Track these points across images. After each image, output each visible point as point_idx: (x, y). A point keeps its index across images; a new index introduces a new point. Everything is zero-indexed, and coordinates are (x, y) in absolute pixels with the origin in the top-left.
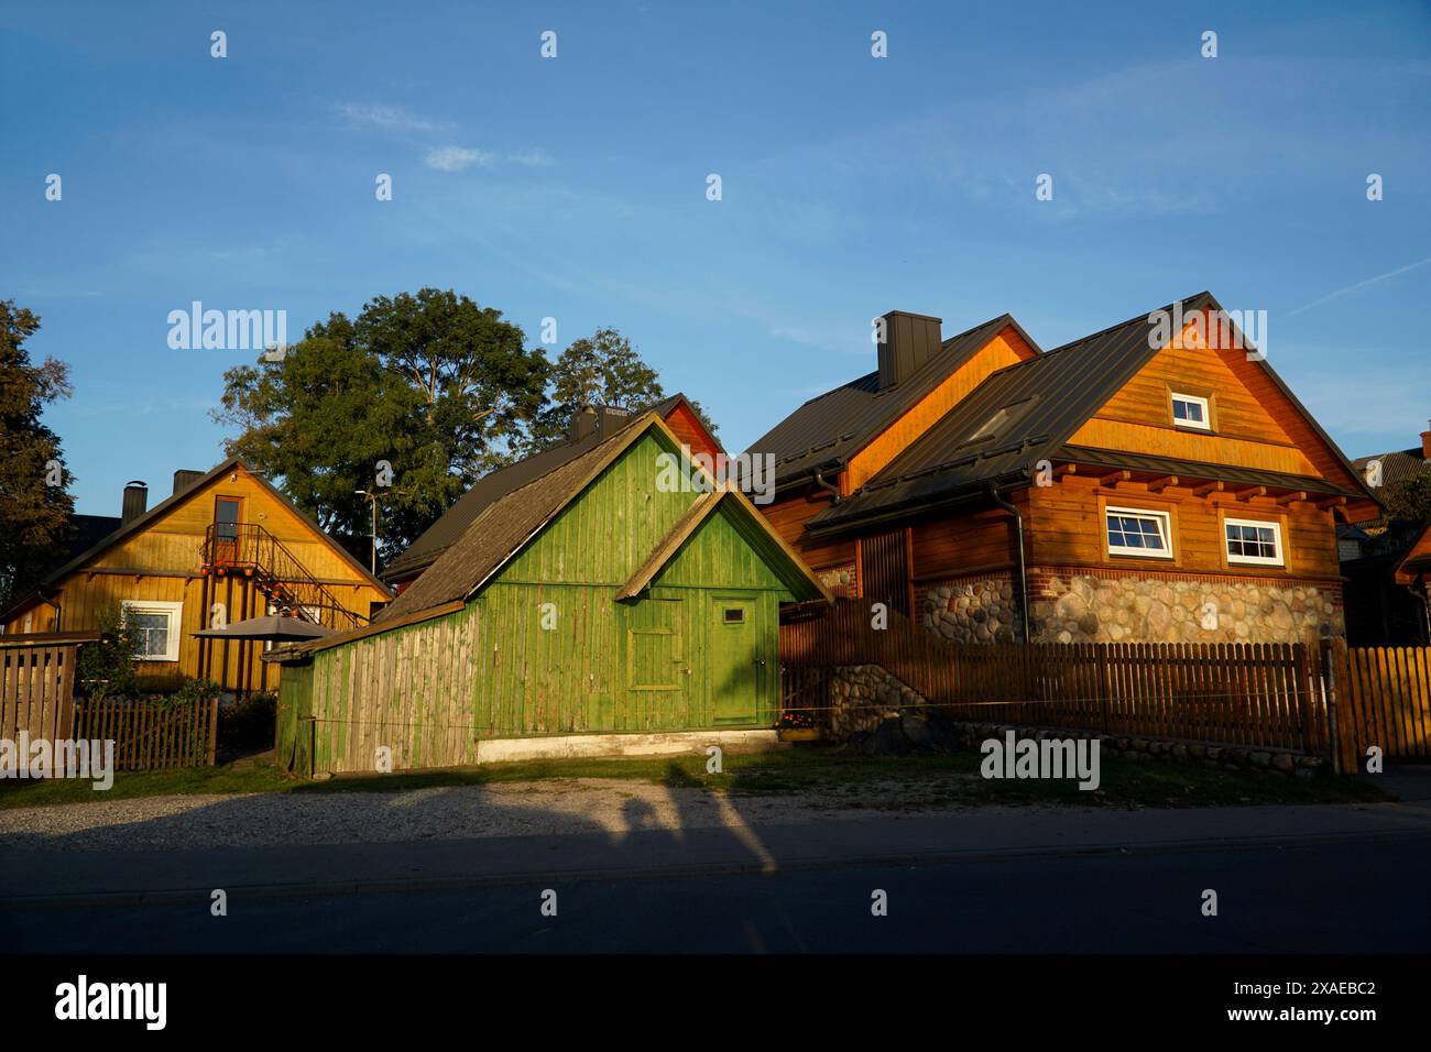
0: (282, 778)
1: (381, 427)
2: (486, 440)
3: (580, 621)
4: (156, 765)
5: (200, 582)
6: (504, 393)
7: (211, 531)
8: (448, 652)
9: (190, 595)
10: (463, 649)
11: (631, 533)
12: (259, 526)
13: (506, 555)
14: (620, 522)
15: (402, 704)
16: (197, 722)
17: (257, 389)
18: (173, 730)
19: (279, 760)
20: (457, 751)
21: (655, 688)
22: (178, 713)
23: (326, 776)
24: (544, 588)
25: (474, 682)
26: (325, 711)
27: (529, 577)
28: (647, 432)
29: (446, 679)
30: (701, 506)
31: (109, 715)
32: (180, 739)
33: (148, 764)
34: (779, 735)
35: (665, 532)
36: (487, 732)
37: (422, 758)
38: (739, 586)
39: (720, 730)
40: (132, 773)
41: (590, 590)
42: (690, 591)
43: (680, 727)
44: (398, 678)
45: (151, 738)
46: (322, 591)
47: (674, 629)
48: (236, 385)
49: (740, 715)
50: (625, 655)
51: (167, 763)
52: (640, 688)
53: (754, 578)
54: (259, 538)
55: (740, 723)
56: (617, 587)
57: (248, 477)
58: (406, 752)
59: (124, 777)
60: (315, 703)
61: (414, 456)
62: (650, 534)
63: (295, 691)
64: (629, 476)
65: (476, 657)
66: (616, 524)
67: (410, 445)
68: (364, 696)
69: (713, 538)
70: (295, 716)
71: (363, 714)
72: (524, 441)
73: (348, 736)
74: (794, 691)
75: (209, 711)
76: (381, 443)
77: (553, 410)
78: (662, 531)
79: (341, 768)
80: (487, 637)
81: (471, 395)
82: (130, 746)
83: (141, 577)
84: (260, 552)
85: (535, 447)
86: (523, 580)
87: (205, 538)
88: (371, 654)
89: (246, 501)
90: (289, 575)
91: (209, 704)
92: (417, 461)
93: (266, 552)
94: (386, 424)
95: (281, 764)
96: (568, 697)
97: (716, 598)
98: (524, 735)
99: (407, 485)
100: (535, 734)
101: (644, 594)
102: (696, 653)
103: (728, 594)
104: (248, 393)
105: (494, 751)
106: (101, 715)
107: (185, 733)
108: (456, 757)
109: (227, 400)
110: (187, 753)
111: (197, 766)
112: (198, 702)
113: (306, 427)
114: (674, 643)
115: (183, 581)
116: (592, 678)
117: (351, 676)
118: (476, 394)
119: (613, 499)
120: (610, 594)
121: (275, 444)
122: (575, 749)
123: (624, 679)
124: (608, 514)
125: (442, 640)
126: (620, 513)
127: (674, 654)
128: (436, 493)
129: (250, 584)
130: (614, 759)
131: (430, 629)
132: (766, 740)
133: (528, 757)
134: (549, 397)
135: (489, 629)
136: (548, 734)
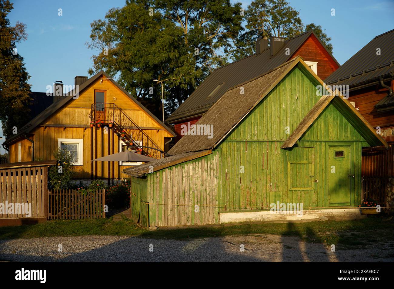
0: (135, 226)
1: (163, 47)
2: (214, 49)
3: (265, 158)
4: (82, 217)
5: (90, 130)
6: (222, 27)
7: (93, 106)
8: (205, 173)
9: (86, 136)
10: (212, 171)
11: (289, 115)
12: (114, 104)
13: (230, 129)
14: (284, 110)
15: (186, 196)
16: (97, 199)
17: (105, 30)
18: (88, 202)
19: (133, 217)
20: (211, 217)
21: (302, 189)
22: (89, 195)
23: (155, 228)
24: (248, 143)
25: (217, 186)
26: (153, 200)
27: (241, 138)
28: (297, 66)
29: (205, 185)
30: (323, 103)
31: (62, 196)
32: (91, 207)
33: (79, 217)
34: (361, 211)
35: (305, 115)
36: (224, 209)
37: (195, 221)
38: (341, 140)
39: (332, 209)
40: (73, 221)
41: (270, 143)
42: (318, 143)
43: (313, 207)
44: (184, 185)
45: (79, 206)
46: (143, 133)
47: (310, 161)
48: (96, 29)
49: (342, 201)
50: (287, 174)
51: (86, 217)
52: (294, 189)
53: (349, 136)
54: (114, 109)
55: (342, 205)
56: (283, 142)
57: (108, 81)
58: (188, 218)
59: (70, 223)
60: (149, 196)
61: (179, 61)
62: (298, 116)
63: (138, 189)
64: (287, 88)
65: (218, 175)
66: (282, 111)
67: (177, 55)
68: (169, 193)
69: (329, 117)
70: (139, 200)
71: (169, 201)
72: (232, 49)
73: (163, 210)
74: (368, 190)
75: (102, 195)
76: (164, 55)
77: (246, 33)
78: (304, 114)
79: (161, 224)
80: (222, 165)
81: (205, 26)
82: (71, 209)
83: (65, 128)
84: (115, 116)
85: (237, 52)
86: (238, 139)
87: (91, 109)
88: (172, 174)
89: (108, 92)
90: (128, 126)
91: (102, 192)
92: (181, 63)
93: (117, 116)
94: (166, 46)
95: (133, 219)
96: (260, 194)
97: (330, 146)
98: (240, 210)
99: (176, 75)
100: (245, 210)
101: (296, 145)
102: (321, 173)
103: (336, 144)
104: (102, 33)
105: (227, 218)
106: (59, 196)
107: (92, 203)
108: (210, 220)
109: (92, 36)
110: (94, 213)
111: (98, 218)
112: (97, 191)
113: (129, 48)
114: (310, 167)
115: (83, 129)
116: (271, 185)
117: (163, 184)
118: (208, 26)
119: (280, 100)
120: (279, 145)
121: (115, 57)
122: (264, 217)
123: (286, 185)
124: (278, 106)
125: (202, 167)
126: (283, 106)
127: (310, 173)
128: (191, 79)
129: (111, 130)
130: (282, 222)
131: (197, 163)
132: (355, 213)
133: (242, 221)
134: (244, 27)
135: (224, 162)
136: (251, 210)
